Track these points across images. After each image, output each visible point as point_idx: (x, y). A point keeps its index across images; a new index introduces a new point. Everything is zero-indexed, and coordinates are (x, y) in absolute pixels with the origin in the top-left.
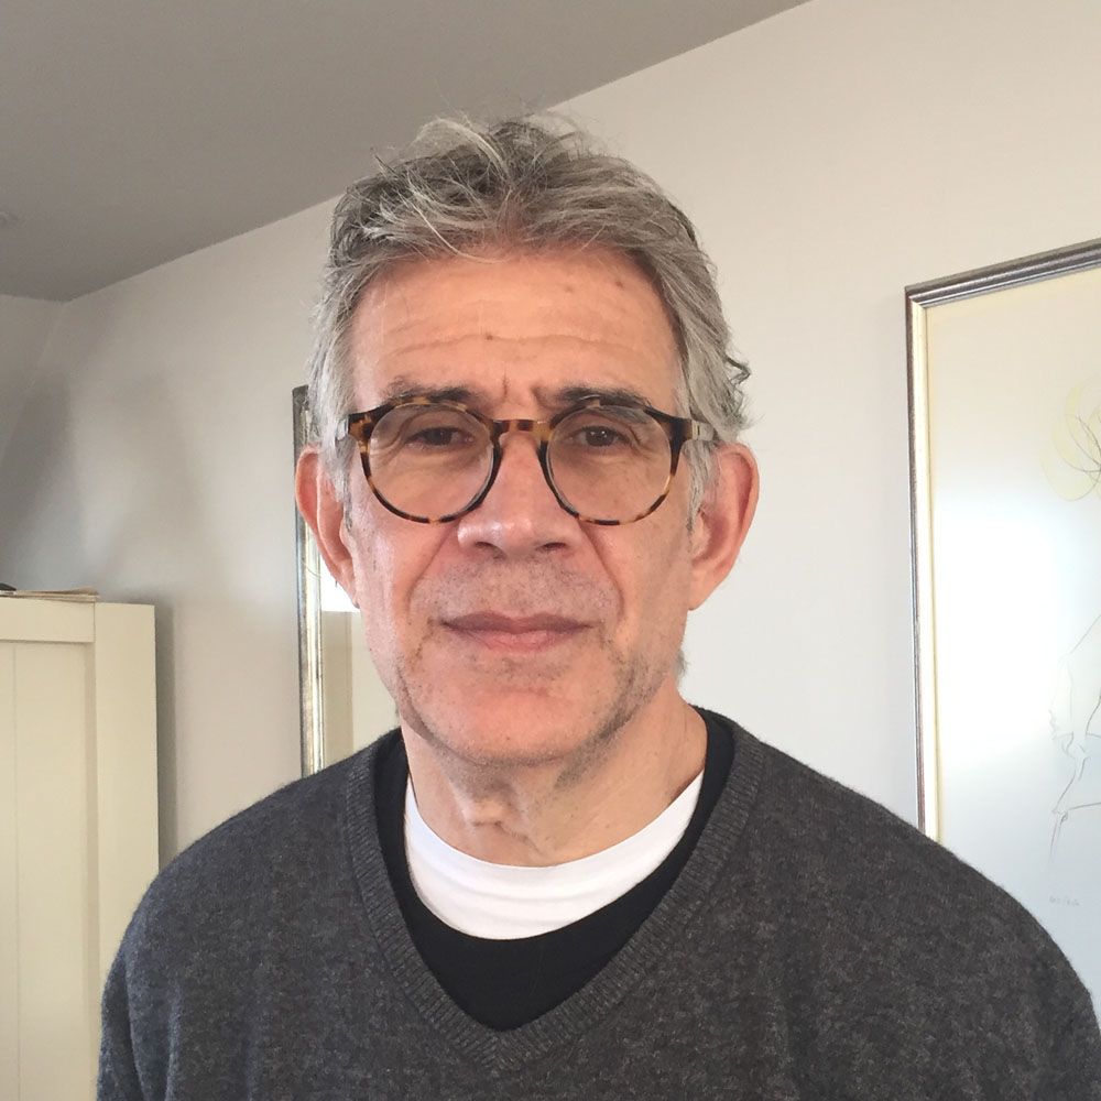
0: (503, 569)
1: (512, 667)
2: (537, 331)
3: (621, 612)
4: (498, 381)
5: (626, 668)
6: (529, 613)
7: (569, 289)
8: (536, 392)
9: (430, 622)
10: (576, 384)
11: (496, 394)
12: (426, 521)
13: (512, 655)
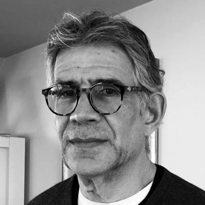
0: (80, 127)
1: (84, 152)
2: (90, 65)
3: (115, 137)
4: (80, 79)
5: (118, 151)
6: (87, 138)
7: (99, 54)
8: (90, 81)
9: (67, 141)
10: (99, 78)
11: (80, 82)
12: (62, 115)
13: (84, 149)
